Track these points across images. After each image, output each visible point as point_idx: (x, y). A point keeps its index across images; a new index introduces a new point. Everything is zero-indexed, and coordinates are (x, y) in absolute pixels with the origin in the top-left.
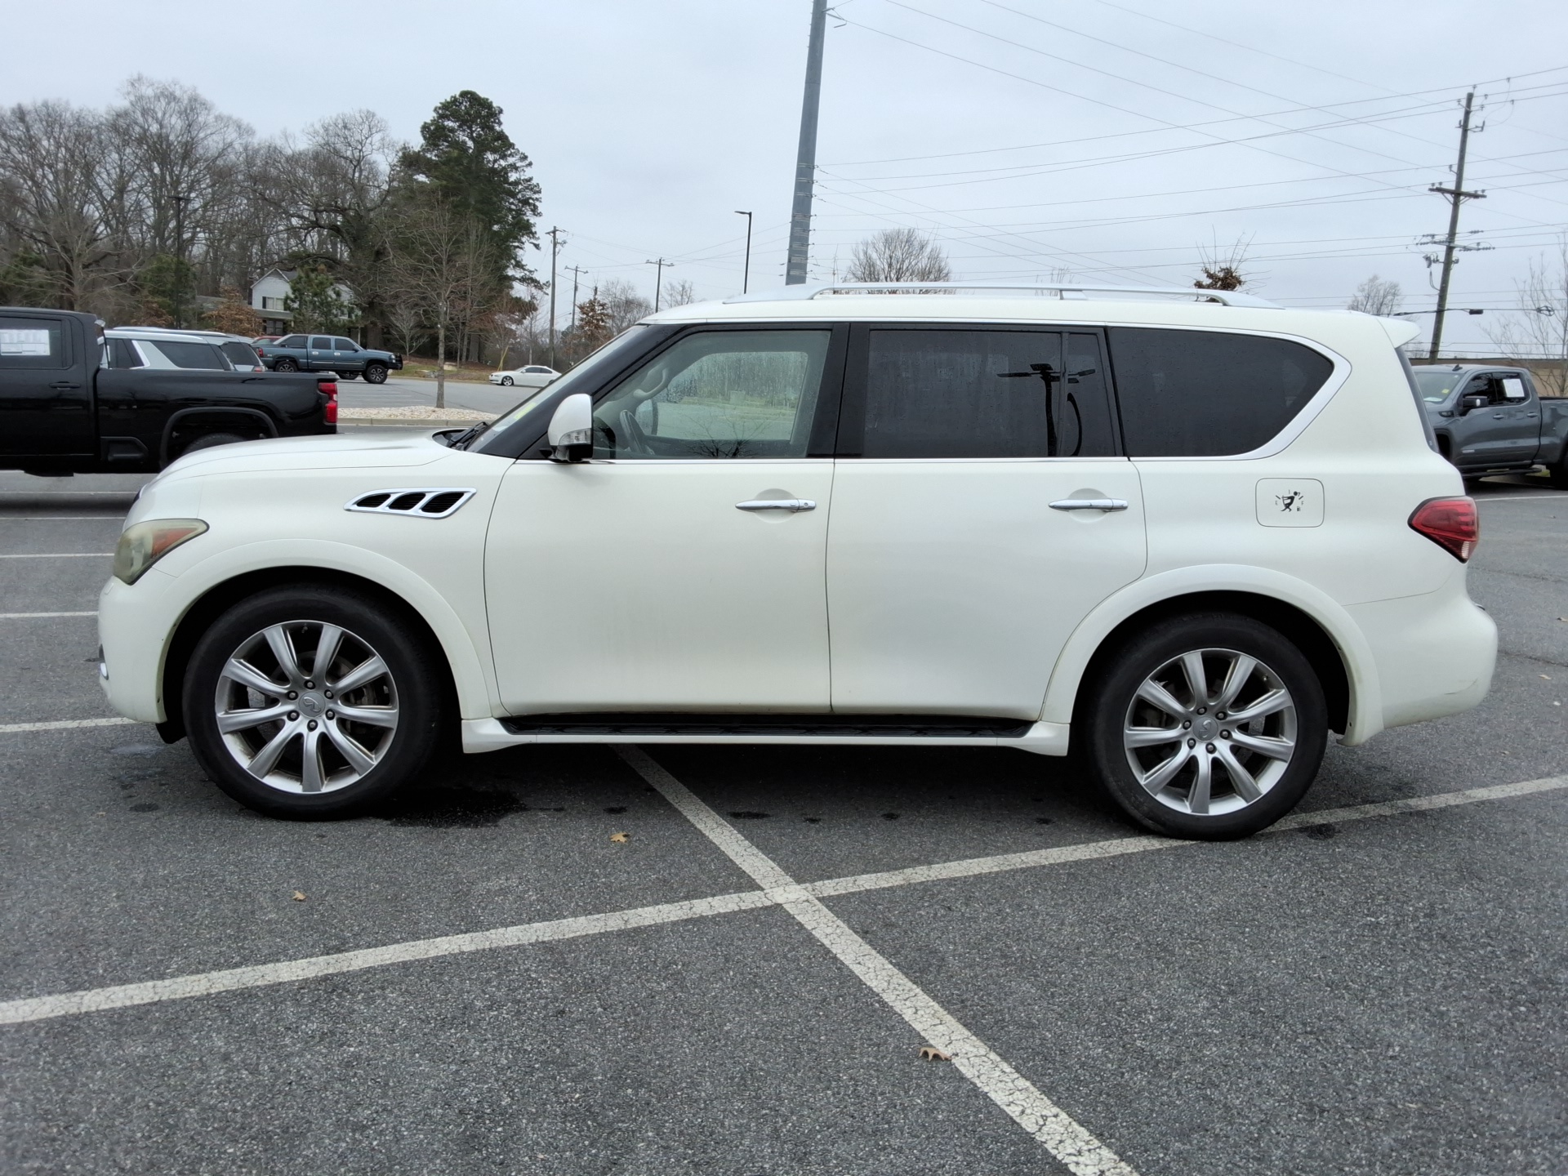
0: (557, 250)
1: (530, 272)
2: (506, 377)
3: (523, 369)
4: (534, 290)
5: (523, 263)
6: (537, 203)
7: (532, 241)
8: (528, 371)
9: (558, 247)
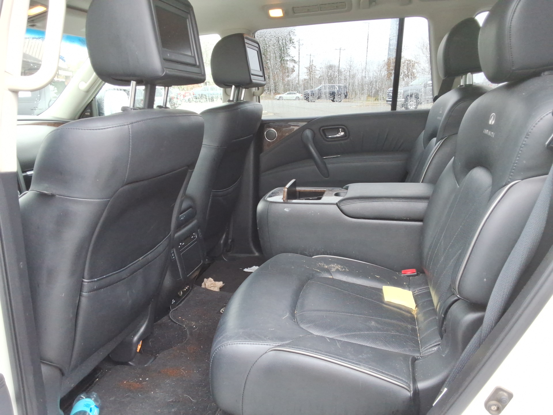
0: (300, 47)
1: (293, 57)
2: (280, 97)
3: (286, 93)
4: (294, 64)
5: (290, 54)
6: (295, 31)
7: (293, 45)
8: (288, 94)
9: (301, 46)
